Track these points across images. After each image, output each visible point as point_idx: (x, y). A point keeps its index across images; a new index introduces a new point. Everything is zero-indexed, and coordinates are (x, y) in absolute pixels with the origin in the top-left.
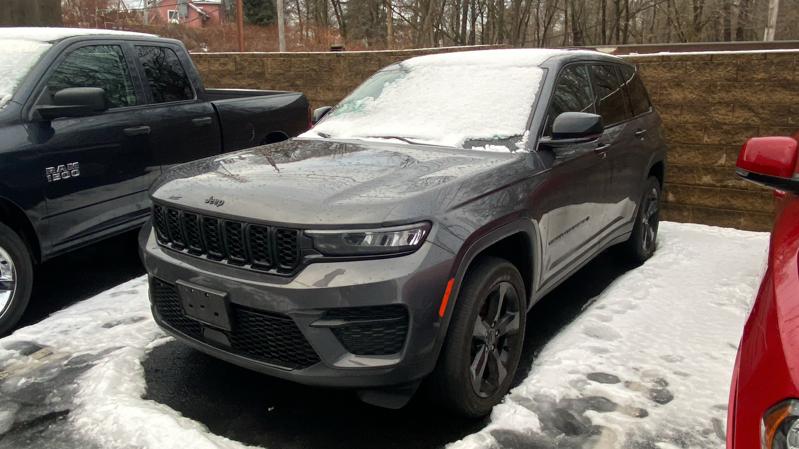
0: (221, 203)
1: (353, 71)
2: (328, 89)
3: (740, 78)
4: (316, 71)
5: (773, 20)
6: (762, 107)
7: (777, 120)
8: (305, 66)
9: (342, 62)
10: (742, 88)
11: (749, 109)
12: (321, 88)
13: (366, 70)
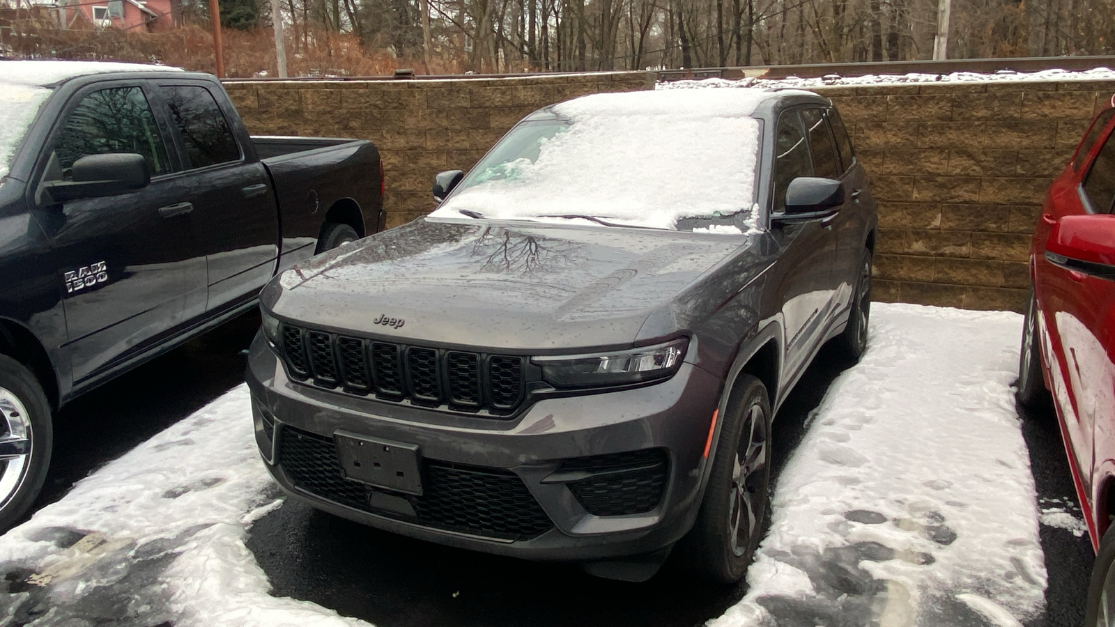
0: (398, 324)
1: (432, 108)
2: (399, 133)
3: (956, 117)
4: (380, 108)
5: (945, 24)
6: (985, 154)
7: (1003, 170)
8: (363, 100)
9: (416, 95)
10: (958, 129)
11: (968, 156)
12: (388, 132)
13: (453, 106)
